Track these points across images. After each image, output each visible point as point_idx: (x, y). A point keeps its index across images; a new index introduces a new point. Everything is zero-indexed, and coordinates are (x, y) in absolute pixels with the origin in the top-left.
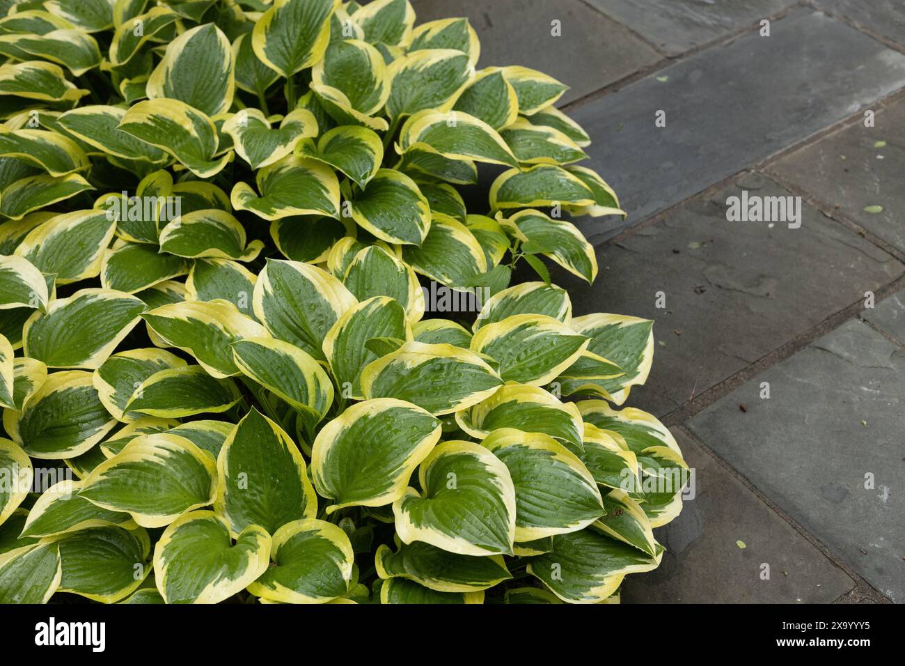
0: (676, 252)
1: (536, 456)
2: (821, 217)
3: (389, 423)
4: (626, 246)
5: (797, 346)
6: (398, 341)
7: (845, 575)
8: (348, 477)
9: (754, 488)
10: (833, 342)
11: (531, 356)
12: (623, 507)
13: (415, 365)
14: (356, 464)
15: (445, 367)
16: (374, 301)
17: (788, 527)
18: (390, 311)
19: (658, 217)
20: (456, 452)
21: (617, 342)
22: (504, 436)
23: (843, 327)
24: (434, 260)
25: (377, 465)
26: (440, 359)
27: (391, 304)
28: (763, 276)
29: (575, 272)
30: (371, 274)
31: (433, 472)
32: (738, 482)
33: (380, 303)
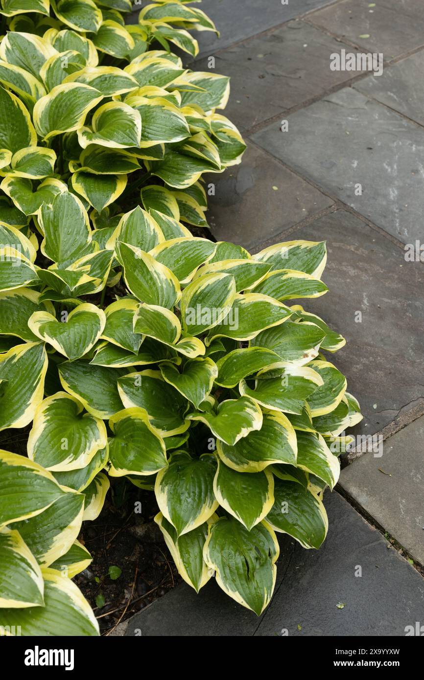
0: (250, 59)
1: (154, 109)
2: (334, 41)
3: (75, 94)
4: (221, 57)
5: (314, 101)
6: (81, 66)
7: (330, 199)
8: (53, 125)
9: (284, 164)
10: (334, 98)
11: (157, 80)
12: (204, 147)
13: (91, 80)
14: (58, 117)
15: (108, 79)
16: (68, 53)
17: (301, 180)
18: (78, 59)
19: (241, 43)
20: (112, 108)
21: (209, 88)
22: (137, 101)
23: (340, 91)
24: (105, 43)
25: (69, 114)
26: (105, 75)
27: (78, 55)
28: (298, 69)
29: (185, 49)
30: (68, 43)
31: (99, 121)
32: (276, 162)
33: (72, 54)
